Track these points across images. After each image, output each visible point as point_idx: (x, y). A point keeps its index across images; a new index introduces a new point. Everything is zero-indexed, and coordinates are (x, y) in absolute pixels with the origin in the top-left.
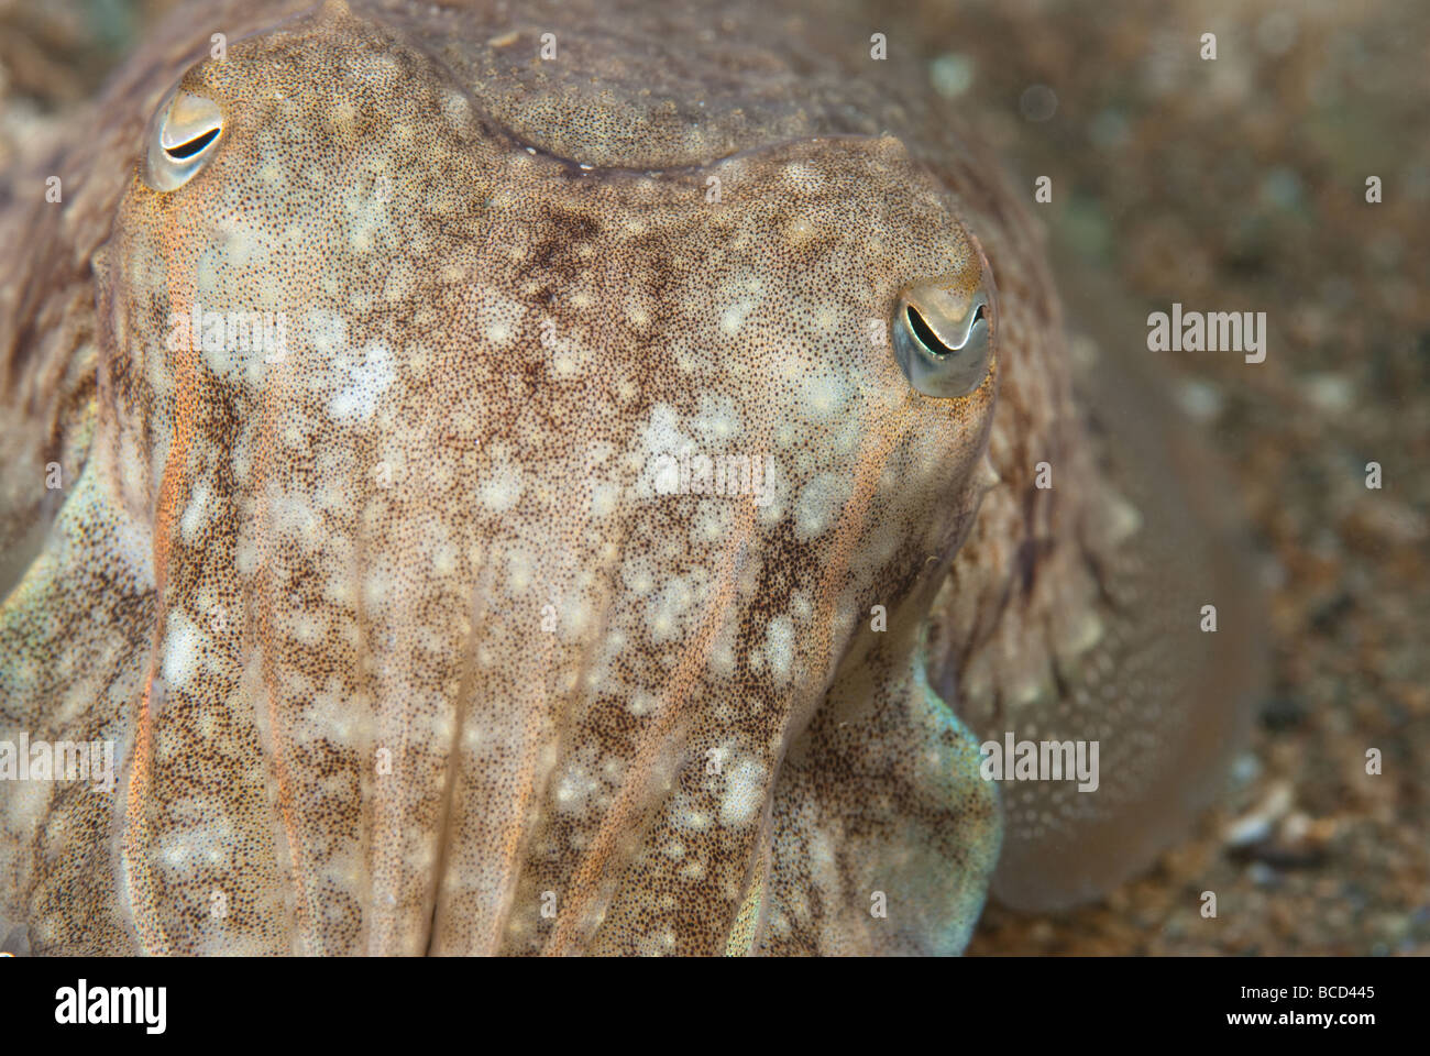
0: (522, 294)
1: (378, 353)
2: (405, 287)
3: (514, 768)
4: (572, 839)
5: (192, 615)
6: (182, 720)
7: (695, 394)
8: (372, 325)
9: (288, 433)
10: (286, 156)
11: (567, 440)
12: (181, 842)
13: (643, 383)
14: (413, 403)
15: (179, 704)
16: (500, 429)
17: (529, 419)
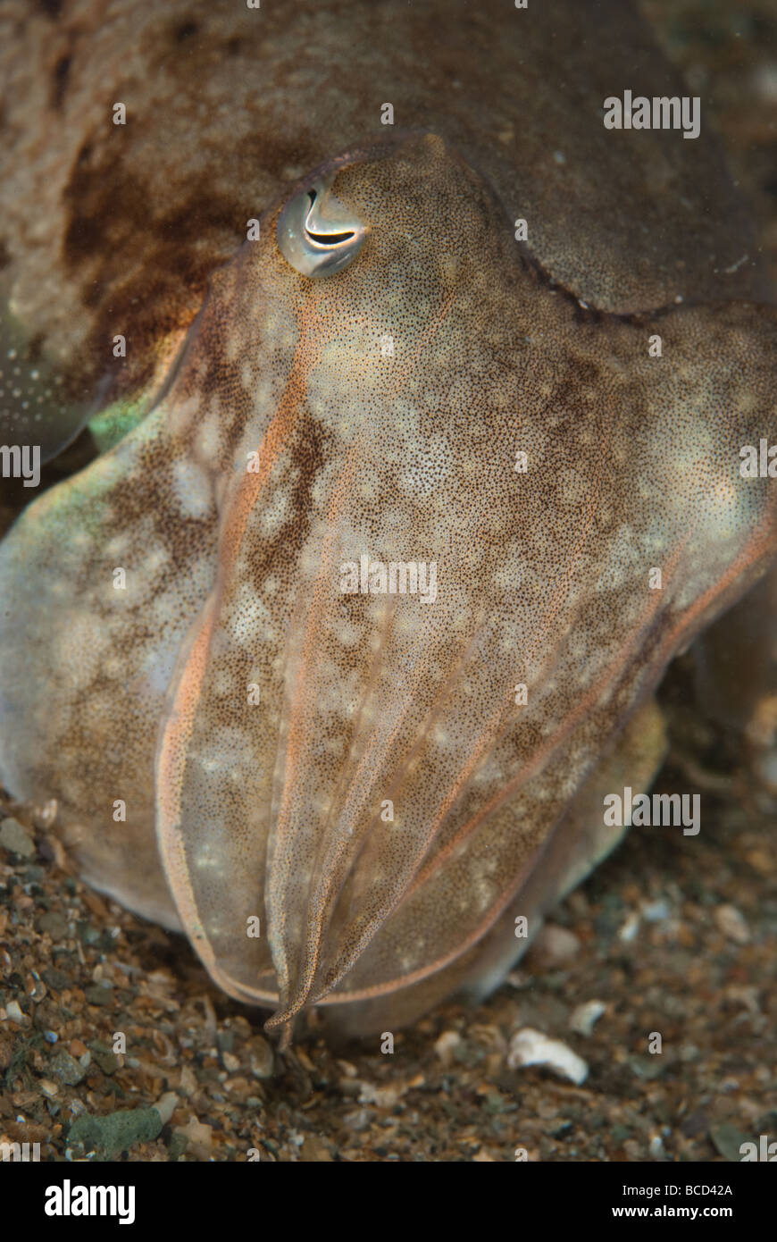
0: (547, 427)
1: (438, 444)
2: (464, 398)
3: (463, 765)
4: (472, 805)
5: (259, 593)
6: (238, 669)
7: (646, 516)
8: (437, 422)
9: (364, 487)
10: (407, 288)
11: (563, 551)
12: (216, 757)
13: (616, 509)
14: (461, 498)
15: (238, 656)
16: (517, 531)
17: (539, 528)
